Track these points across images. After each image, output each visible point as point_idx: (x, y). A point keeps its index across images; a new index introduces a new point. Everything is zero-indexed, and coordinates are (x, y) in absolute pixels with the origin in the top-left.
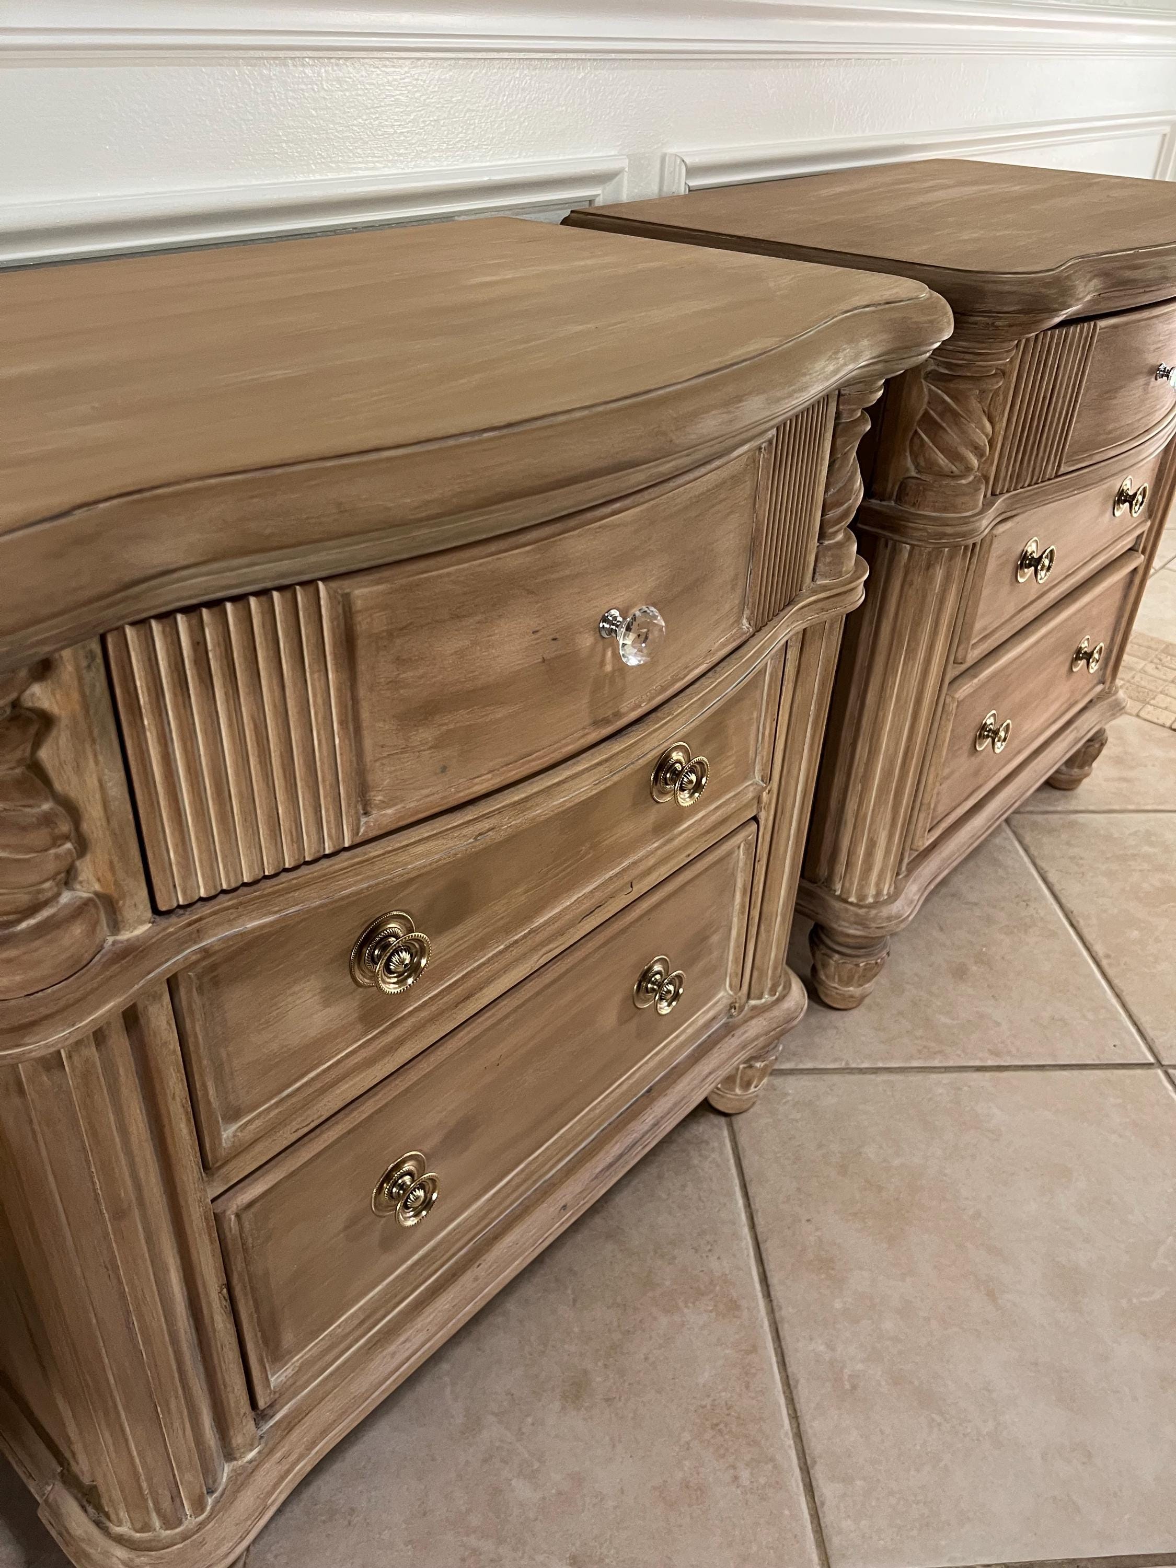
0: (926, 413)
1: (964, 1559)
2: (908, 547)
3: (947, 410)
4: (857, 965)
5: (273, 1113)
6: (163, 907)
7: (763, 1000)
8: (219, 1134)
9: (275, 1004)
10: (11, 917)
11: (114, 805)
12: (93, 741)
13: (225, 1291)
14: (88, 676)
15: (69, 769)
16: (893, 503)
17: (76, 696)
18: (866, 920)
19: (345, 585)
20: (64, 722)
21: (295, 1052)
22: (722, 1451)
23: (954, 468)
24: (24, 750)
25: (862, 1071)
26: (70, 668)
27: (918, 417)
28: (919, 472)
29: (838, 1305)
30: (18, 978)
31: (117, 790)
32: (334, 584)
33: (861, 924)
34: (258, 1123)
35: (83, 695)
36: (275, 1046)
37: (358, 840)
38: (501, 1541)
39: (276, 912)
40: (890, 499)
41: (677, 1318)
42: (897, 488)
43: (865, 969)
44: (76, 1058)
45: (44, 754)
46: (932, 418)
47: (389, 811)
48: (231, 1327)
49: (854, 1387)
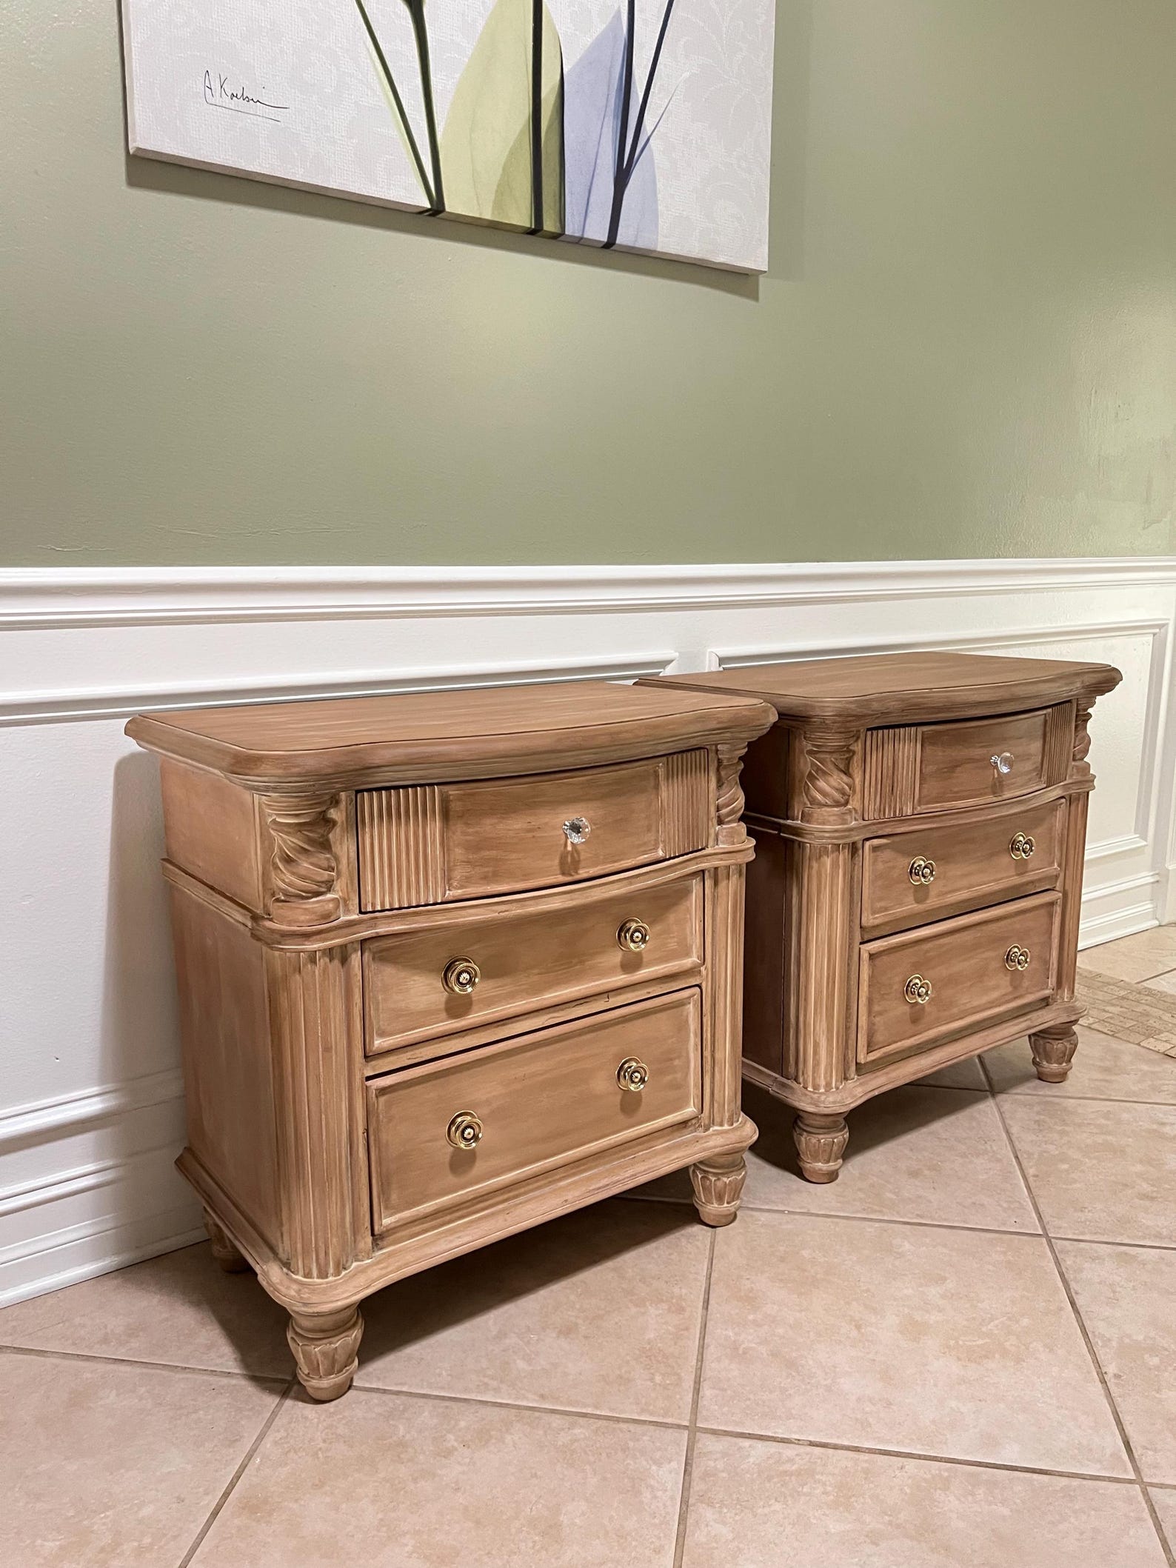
0: (810, 772)
1: (783, 1434)
2: (808, 845)
3: (818, 769)
4: (819, 1141)
5: (399, 1039)
6: (363, 910)
7: (724, 1128)
8: (373, 1042)
9: (406, 982)
10: (310, 895)
11: (351, 860)
12: (348, 832)
13: (365, 1134)
14: (350, 807)
15: (338, 842)
16: (799, 822)
17: (344, 814)
18: (819, 1102)
19: (445, 788)
20: (339, 824)
21: (412, 1013)
22: (648, 1367)
23: (827, 801)
24: (324, 831)
25: (818, 1215)
26: (344, 803)
27: (807, 774)
28: (811, 804)
29: (751, 1317)
30: (308, 917)
31: (353, 855)
32: (441, 787)
33: (815, 1104)
34: (392, 1041)
35: (347, 815)
36: (403, 1005)
37: (444, 900)
38: (502, 1382)
39: (407, 925)
40: (797, 819)
41: (642, 1310)
42: (800, 814)
43: (824, 1144)
44: (322, 960)
45: (331, 836)
46: (812, 774)
47: (459, 891)
48: (366, 1159)
49: (744, 1353)
